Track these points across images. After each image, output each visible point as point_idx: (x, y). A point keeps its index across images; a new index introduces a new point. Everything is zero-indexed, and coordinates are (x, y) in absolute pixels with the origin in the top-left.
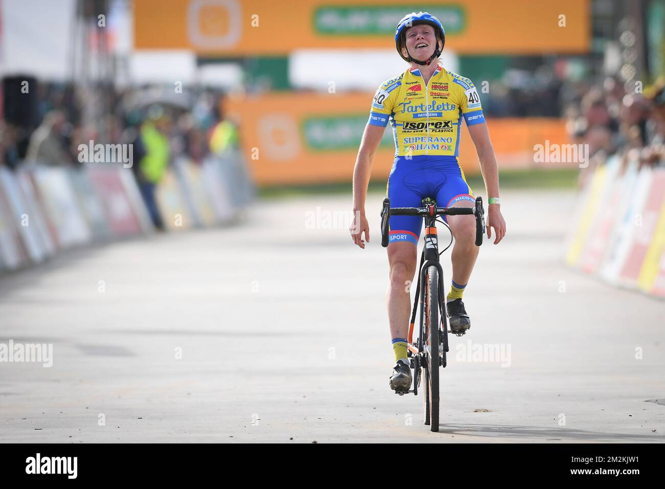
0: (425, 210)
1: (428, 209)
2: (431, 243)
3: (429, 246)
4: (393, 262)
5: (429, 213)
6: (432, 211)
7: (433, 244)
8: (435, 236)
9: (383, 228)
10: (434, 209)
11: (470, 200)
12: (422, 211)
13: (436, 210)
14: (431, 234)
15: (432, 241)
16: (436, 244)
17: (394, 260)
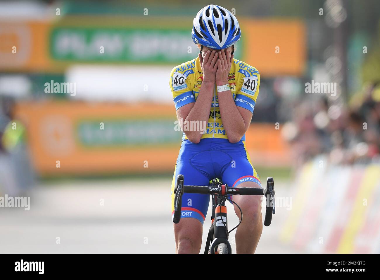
0: (217, 189)
1: (220, 188)
2: (221, 221)
3: (218, 224)
4: (179, 238)
5: (221, 192)
6: (224, 190)
7: (223, 223)
8: (225, 215)
9: (176, 204)
10: (226, 188)
11: (254, 181)
12: (214, 189)
13: (228, 189)
14: (222, 213)
15: (222, 219)
16: (226, 223)
17: (179, 236)
